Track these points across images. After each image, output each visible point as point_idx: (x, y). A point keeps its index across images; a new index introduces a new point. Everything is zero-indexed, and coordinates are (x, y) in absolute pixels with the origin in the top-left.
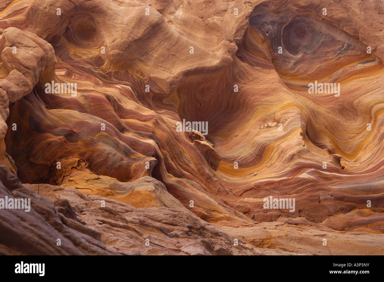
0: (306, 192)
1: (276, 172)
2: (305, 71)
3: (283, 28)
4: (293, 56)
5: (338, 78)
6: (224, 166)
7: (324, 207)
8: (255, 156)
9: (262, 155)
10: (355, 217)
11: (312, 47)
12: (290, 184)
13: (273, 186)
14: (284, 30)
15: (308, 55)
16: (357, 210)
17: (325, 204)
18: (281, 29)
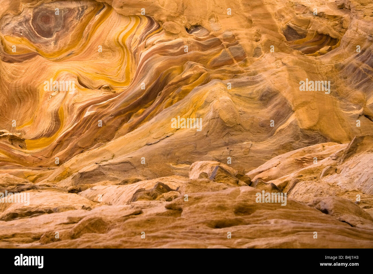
0: (93, 124)
1: (69, 124)
2: (65, 44)
3: (31, 24)
4: (50, 39)
5: (88, 34)
6: (38, 143)
7: (110, 127)
8: (54, 123)
9: (59, 119)
10: (134, 120)
11: (60, 24)
12: (80, 126)
13: (70, 134)
14: (32, 25)
15: (60, 32)
16: (134, 114)
17: (110, 124)
18: (30, 25)
